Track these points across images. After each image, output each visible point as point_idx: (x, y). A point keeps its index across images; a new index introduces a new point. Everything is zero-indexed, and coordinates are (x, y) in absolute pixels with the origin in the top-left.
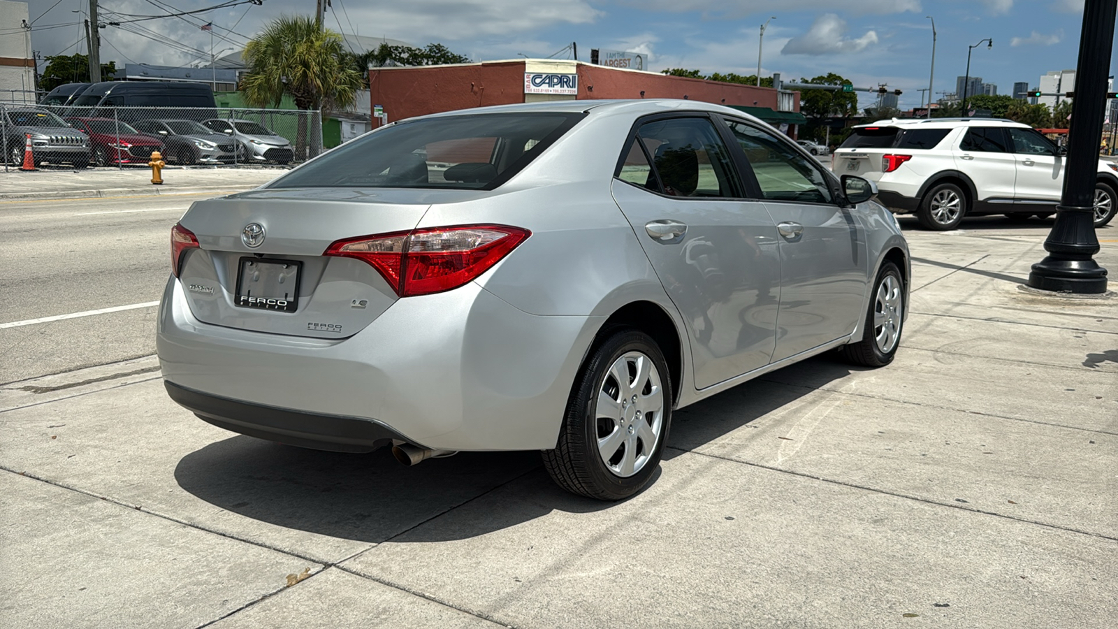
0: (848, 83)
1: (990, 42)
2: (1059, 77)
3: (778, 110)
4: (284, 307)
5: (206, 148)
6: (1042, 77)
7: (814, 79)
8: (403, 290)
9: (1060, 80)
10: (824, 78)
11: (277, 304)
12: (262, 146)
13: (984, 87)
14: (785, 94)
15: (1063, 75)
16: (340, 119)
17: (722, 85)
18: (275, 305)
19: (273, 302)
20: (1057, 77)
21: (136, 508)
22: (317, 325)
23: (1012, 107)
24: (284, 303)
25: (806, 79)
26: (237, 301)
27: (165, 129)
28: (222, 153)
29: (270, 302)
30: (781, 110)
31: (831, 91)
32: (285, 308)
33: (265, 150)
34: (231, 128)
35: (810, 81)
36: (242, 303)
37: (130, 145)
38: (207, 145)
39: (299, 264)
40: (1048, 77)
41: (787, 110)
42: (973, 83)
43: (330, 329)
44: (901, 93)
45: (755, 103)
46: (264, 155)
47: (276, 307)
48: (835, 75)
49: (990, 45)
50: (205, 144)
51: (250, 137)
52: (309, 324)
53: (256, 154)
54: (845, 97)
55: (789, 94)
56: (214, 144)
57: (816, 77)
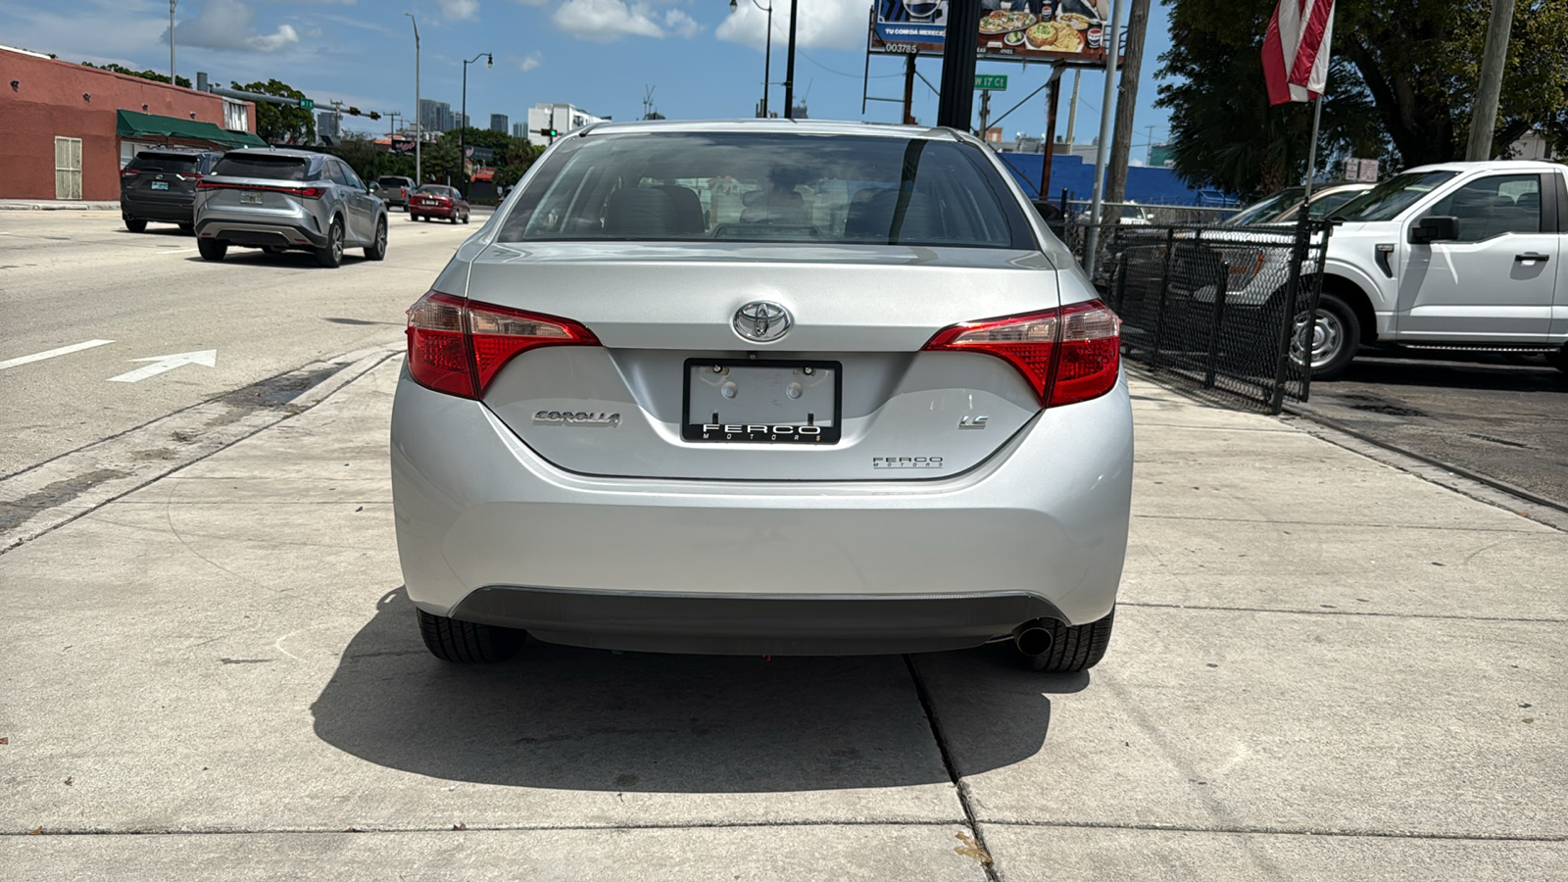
0: (299, 95)
1: (490, 59)
2: (550, 112)
3: (227, 128)
4: (815, 435)
6: (530, 110)
7: (248, 86)
8: (1049, 396)
9: (552, 116)
10: (263, 85)
11: (796, 433)
13: (452, 117)
14: (234, 104)
15: (555, 109)
17: (142, 82)
18: (793, 435)
19: (788, 430)
20: (547, 112)
21: (455, 828)
22: (894, 460)
23: (513, 147)
24: (816, 430)
25: (239, 84)
26: (691, 432)
29: (778, 429)
30: (231, 128)
31: (276, 105)
32: (818, 438)
35: (243, 86)
36: (706, 436)
39: (833, 364)
40: (536, 109)
41: (239, 129)
42: (438, 109)
43: (921, 465)
44: (379, 117)
45: (192, 116)
47: (797, 437)
48: (280, 83)
49: (490, 62)
52: (874, 460)
54: (296, 116)
55: (239, 105)
57: (252, 83)
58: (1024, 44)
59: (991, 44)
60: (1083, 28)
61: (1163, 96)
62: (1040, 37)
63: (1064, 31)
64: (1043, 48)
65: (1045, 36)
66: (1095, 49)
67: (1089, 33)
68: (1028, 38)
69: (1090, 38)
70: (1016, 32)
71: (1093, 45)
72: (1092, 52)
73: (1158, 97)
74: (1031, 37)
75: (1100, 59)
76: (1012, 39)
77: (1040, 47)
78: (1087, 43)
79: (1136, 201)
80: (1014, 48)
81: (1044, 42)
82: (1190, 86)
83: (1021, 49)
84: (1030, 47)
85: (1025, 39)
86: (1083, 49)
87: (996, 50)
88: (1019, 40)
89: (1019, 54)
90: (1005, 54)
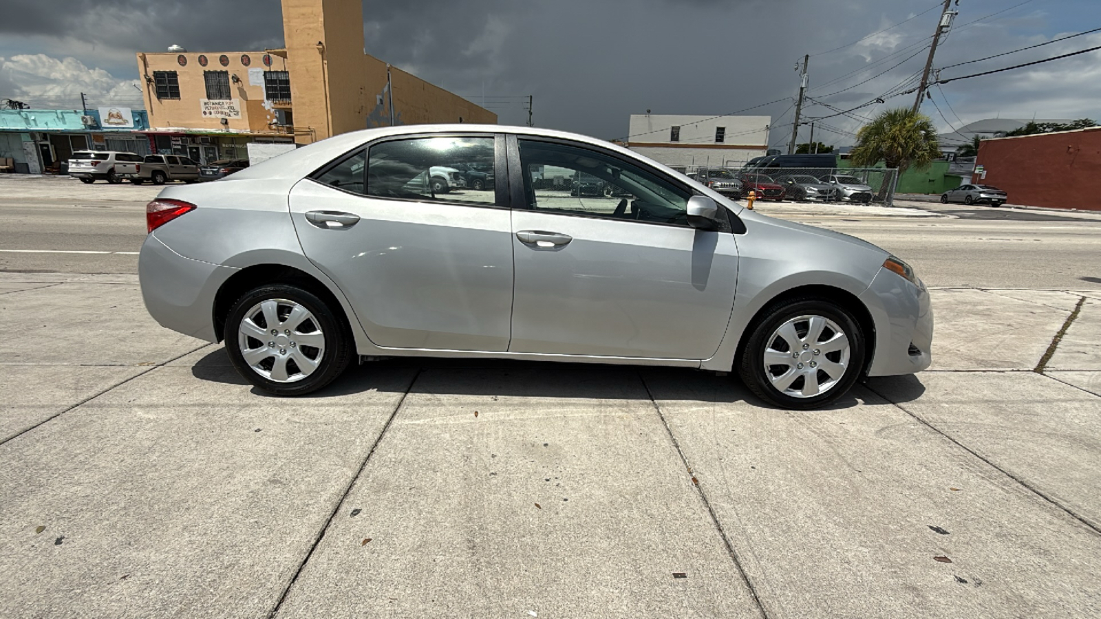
5: (810, 192)
12: (850, 190)
16: (962, 176)
27: (792, 180)
28: (820, 195)
33: (851, 194)
34: (835, 180)
37: (764, 189)
38: (812, 190)
46: (850, 197)
50: (811, 190)
51: (844, 186)
53: (845, 196)
56: (816, 189)
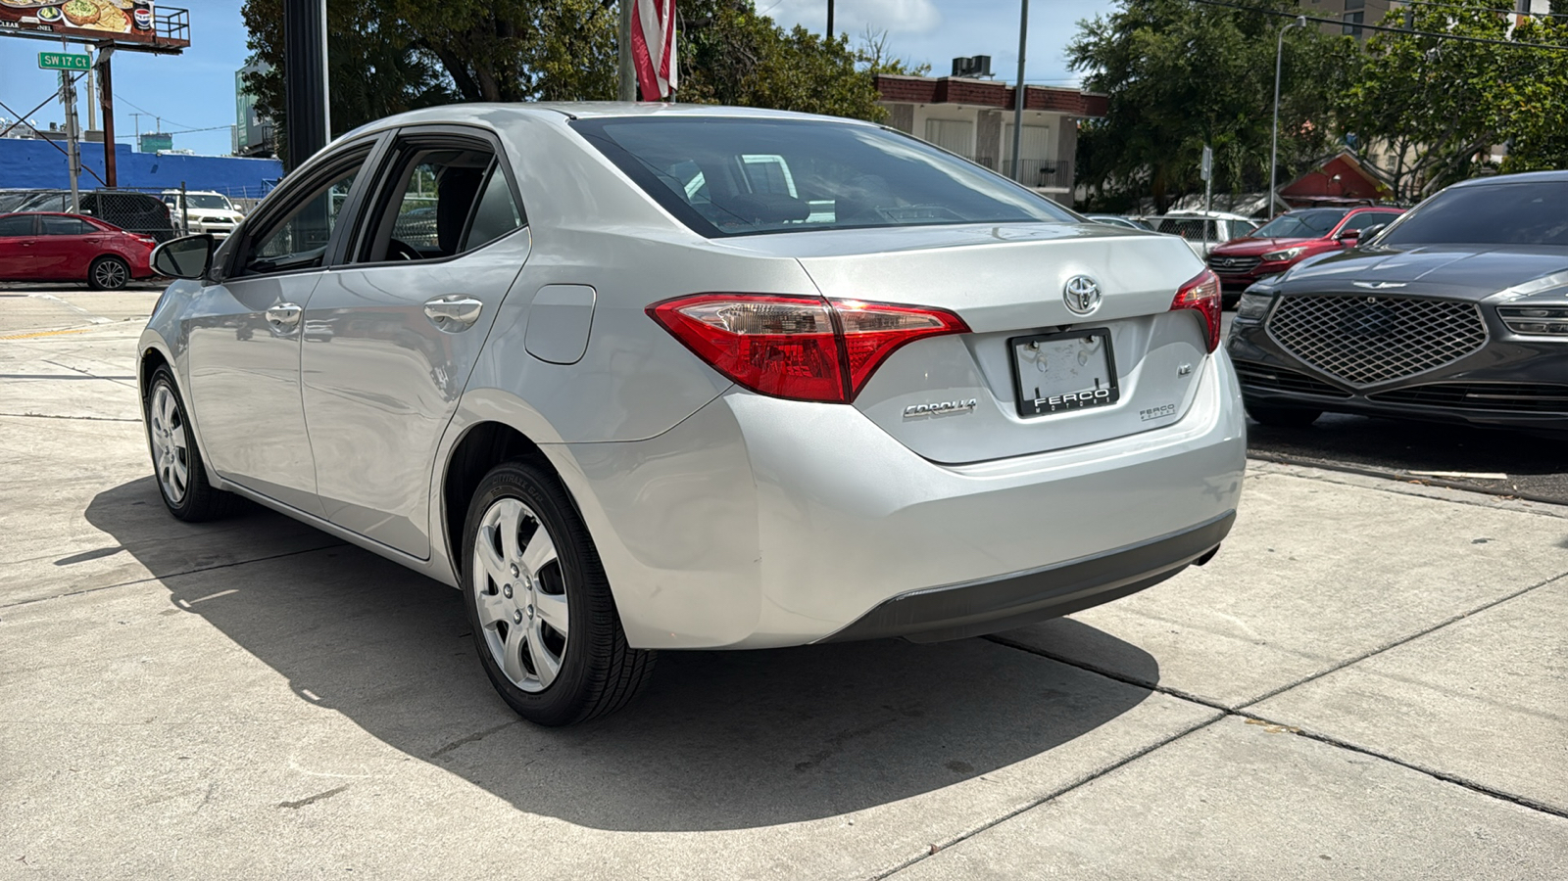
4: (1105, 397)
11: (1094, 397)
18: (1092, 400)
19: (1089, 395)
22: (1150, 411)
24: (1105, 393)
29: (1084, 396)
32: (1108, 399)
36: (1038, 410)
39: (1104, 331)
43: (1165, 412)
47: (1095, 401)
52: (1141, 413)
58: (61, 22)
59: (25, 19)
60: (128, 7)
61: (248, 84)
62: (80, 15)
63: (107, 10)
64: (85, 27)
65: (85, 14)
66: (145, 31)
67: (136, 13)
68: (65, 15)
69: (137, 18)
70: (50, 7)
71: (142, 27)
72: (142, 33)
73: (242, 85)
74: (69, 13)
75: (154, 41)
76: (46, 15)
77: (82, 25)
78: (135, 24)
79: (217, 192)
80: (51, 25)
81: (86, 21)
82: (275, 75)
83: (61, 26)
84: (69, 24)
85: (62, 16)
86: (132, 30)
87: (32, 26)
88: (54, 17)
89: (59, 32)
90: (42, 31)
